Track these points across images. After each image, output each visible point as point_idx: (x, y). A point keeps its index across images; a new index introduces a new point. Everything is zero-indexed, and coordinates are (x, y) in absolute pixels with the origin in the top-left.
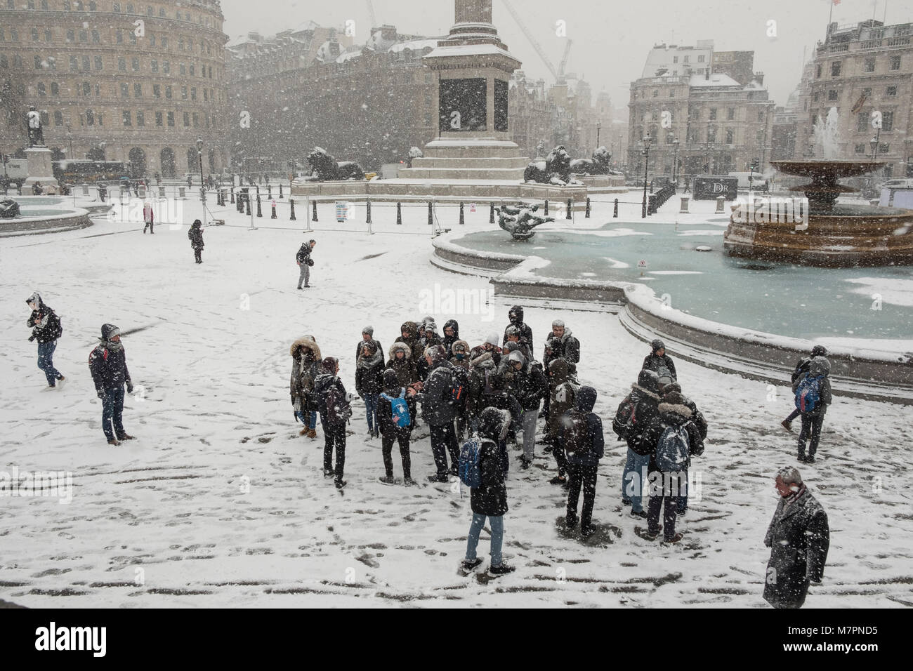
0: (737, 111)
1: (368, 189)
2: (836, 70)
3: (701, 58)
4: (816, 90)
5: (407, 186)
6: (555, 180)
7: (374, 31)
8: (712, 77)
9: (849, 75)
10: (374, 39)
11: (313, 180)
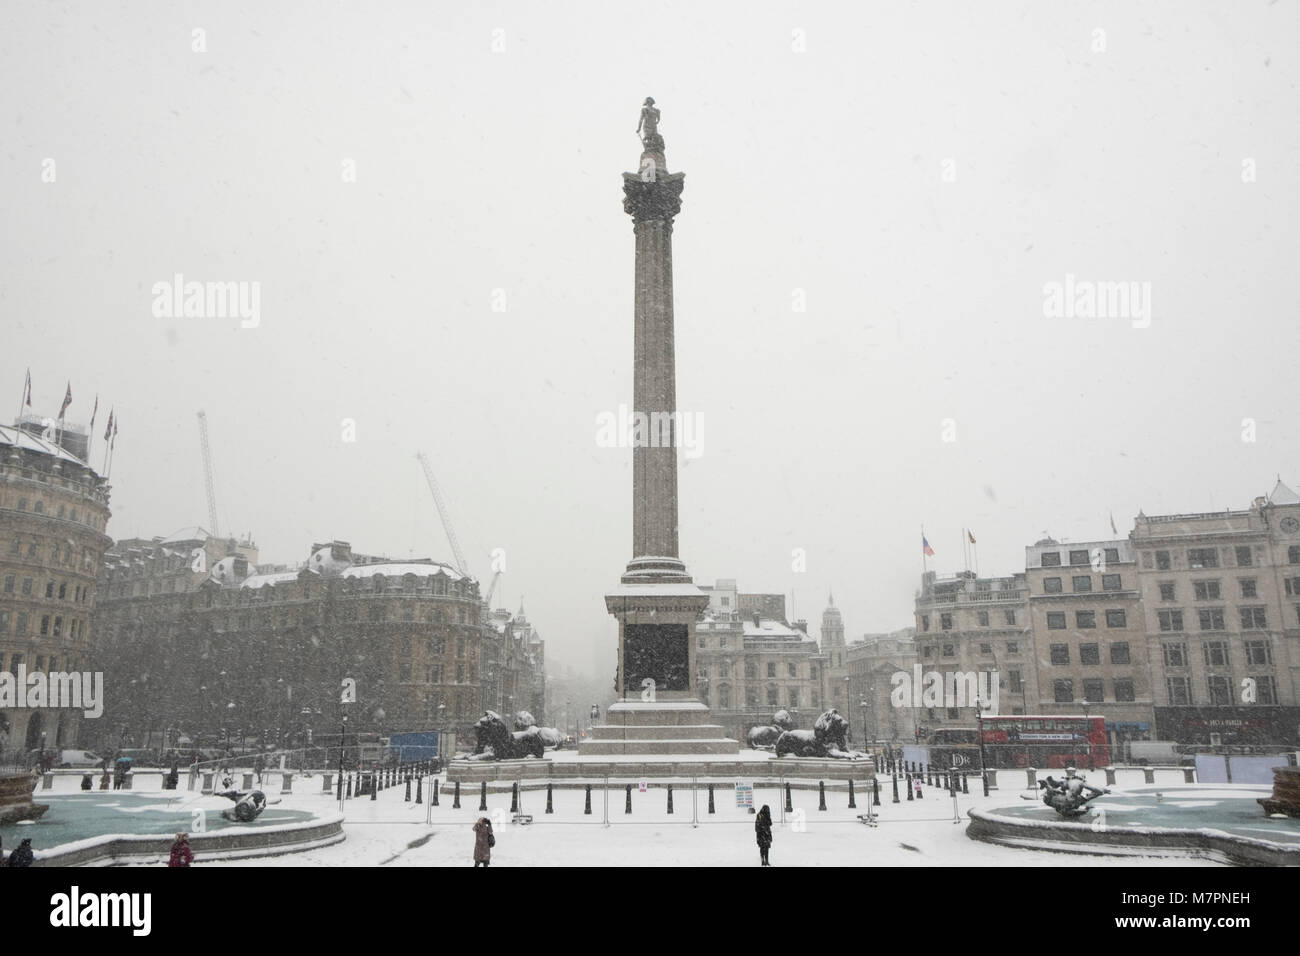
0: (799, 666)
1: (551, 770)
2: (947, 622)
3: (725, 601)
4: (925, 644)
5: (612, 765)
7: (317, 548)
8: (763, 624)
9: (963, 629)
10: (319, 558)
11: (488, 759)
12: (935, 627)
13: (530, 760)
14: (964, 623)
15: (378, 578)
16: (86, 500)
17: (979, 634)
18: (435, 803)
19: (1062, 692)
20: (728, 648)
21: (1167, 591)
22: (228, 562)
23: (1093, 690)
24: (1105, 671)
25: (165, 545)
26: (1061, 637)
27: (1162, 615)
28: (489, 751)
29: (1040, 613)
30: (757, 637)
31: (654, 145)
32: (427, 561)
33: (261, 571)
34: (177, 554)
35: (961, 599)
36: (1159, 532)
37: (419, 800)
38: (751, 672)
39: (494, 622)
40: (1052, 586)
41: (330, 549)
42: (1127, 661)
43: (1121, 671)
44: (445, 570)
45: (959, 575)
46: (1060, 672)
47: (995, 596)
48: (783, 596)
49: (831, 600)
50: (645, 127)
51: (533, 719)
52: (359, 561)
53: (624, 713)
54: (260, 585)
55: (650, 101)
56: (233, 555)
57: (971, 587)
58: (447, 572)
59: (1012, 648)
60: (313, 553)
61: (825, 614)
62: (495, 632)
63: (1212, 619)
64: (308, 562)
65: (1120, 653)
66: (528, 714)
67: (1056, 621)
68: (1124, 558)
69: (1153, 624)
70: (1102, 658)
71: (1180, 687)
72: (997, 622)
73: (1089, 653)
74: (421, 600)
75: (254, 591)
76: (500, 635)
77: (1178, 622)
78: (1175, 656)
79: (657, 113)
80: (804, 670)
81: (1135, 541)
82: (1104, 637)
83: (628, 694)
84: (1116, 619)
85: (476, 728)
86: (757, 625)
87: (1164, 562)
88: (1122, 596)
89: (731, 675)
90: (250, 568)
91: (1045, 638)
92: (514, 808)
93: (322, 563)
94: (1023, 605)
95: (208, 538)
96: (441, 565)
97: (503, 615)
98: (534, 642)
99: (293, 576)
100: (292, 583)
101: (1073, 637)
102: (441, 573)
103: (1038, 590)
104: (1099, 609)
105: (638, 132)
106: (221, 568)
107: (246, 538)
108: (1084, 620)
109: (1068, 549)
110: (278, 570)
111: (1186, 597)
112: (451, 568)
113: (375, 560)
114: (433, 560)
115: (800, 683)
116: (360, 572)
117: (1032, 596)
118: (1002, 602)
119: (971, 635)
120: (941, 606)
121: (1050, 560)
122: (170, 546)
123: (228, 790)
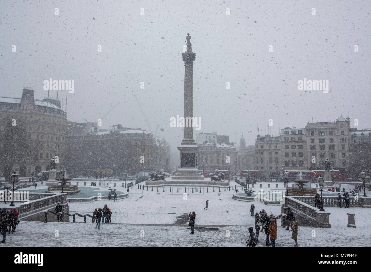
8: (222, 144)
11: (154, 181)
12: (259, 148)
13: (162, 181)
14: (266, 147)
15: (129, 134)
16: (63, 118)
17: (269, 150)
18: (143, 189)
19: (287, 163)
20: (213, 150)
21: (313, 141)
22: (93, 128)
23: (294, 163)
24: (297, 159)
25: (77, 124)
26: (287, 151)
27: (311, 146)
28: (154, 179)
29: (283, 146)
30: (220, 147)
31: (189, 45)
32: (140, 129)
33: (101, 130)
34: (81, 126)
35: (265, 142)
36: (312, 127)
37: (140, 189)
38: (218, 156)
39: (156, 143)
40: (286, 139)
41: (117, 126)
42: (302, 157)
43: (301, 159)
45: (266, 136)
46: (286, 159)
47: (273, 141)
48: (228, 136)
49: (243, 136)
51: (163, 170)
52: (124, 129)
53: (181, 171)
54: (101, 134)
55: (188, 34)
56: (94, 127)
57: (268, 139)
58: (145, 132)
59: (277, 153)
60: (113, 127)
61: (241, 139)
63: (322, 147)
64: (112, 129)
65: (301, 155)
67: (287, 147)
68: (304, 133)
69: (309, 148)
70: (296, 156)
72: (273, 147)
73: (294, 155)
74: (139, 139)
75: (99, 136)
76: (158, 146)
77: (315, 148)
79: (190, 37)
81: (307, 129)
82: (297, 151)
83: (182, 167)
84: (301, 147)
85: (151, 175)
86: (220, 145)
87: (312, 134)
88: (302, 142)
89: (213, 156)
90: (98, 130)
91: (284, 151)
92: (158, 191)
93: (115, 130)
94: (280, 143)
95: (88, 123)
96: (144, 130)
97: (159, 141)
98: (167, 146)
99: (108, 133)
101: (290, 151)
102: (144, 133)
103: (283, 140)
104: (297, 145)
105: (186, 41)
106: (91, 130)
108: (293, 147)
109: (291, 130)
110: (105, 130)
111: (317, 143)
112: (146, 131)
113: (128, 129)
114: (142, 129)
116: (124, 132)
118: (275, 142)
119: (267, 150)
120: (261, 143)
121: (286, 133)
122: (79, 124)
123: (110, 189)
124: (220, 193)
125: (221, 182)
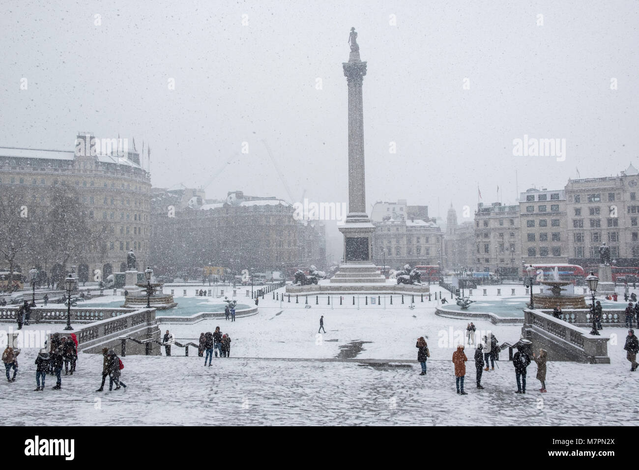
0: (430, 238)
1: (321, 289)
2: (486, 224)
3: (401, 209)
4: (478, 232)
5: (341, 287)
6: (416, 283)
7: (229, 194)
8: (415, 221)
9: (492, 226)
10: (231, 198)
11: (299, 285)
12: (481, 226)
13: (313, 285)
14: (493, 224)
15: (255, 207)
16: (144, 182)
17: (499, 229)
18: (282, 300)
19: (532, 252)
20: (401, 231)
21: (578, 212)
22: (195, 199)
23: (544, 252)
24: (549, 244)
25: (168, 192)
26: (532, 230)
27: (575, 221)
28: (299, 283)
29: (524, 221)
30: (412, 227)
31: (355, 49)
32: (273, 198)
33: (208, 202)
34: (174, 196)
35: (492, 215)
36: (576, 187)
37: (277, 299)
38: (409, 241)
39: (302, 222)
40: (530, 209)
41: (235, 194)
42: (559, 240)
43: (556, 244)
44: (281, 202)
45: (493, 204)
46: (531, 245)
47: (506, 213)
48: (427, 207)
49: (452, 206)
50: (351, 41)
51: (316, 268)
52: (247, 199)
53: (345, 268)
54: (208, 209)
55: (353, 29)
56: (196, 196)
57: (497, 210)
58: (283, 203)
59: (512, 235)
60: (228, 196)
61: (449, 212)
62: (303, 226)
63: (595, 223)
64: (227, 200)
65: (556, 236)
66: (314, 266)
67: (531, 224)
68: (561, 198)
69: (571, 225)
70: (548, 239)
71: (580, 251)
72: (506, 224)
73: (543, 237)
74: (272, 215)
75: (206, 211)
76: (305, 227)
77: (581, 224)
78: (579, 238)
79: (356, 34)
80: (433, 240)
81: (567, 191)
82: (549, 230)
83: (347, 261)
84: (555, 223)
86: (413, 222)
87: (577, 200)
88: (558, 214)
89: (401, 242)
90: (203, 201)
91: (526, 231)
92: (306, 303)
93: (232, 200)
94: (518, 217)
95: (186, 189)
96: (280, 200)
98: (321, 225)
99: (221, 205)
100: (221, 208)
101: (536, 230)
102: (280, 204)
103: (524, 211)
104: (549, 220)
105: (349, 42)
106: (192, 201)
107: (200, 188)
108: (543, 224)
109: (538, 194)
110: (215, 202)
111: (585, 214)
112: (284, 201)
113: (254, 198)
114: (277, 198)
115: (430, 246)
116: (247, 204)
117: (521, 213)
118: (509, 216)
119: (494, 229)
120: (484, 217)
121: (530, 198)
122: (171, 192)
123: (227, 300)
124: (413, 304)
125: (415, 287)
